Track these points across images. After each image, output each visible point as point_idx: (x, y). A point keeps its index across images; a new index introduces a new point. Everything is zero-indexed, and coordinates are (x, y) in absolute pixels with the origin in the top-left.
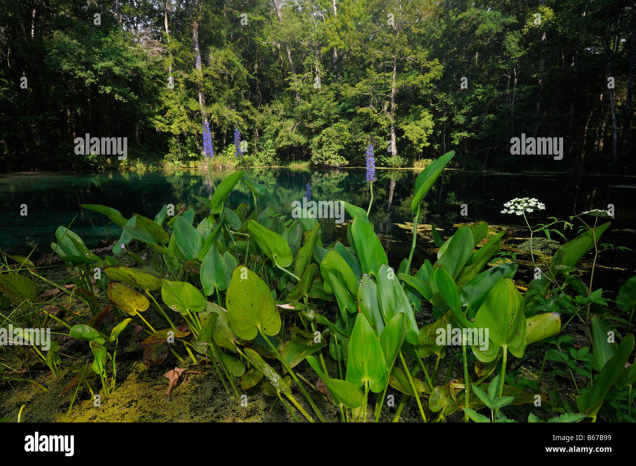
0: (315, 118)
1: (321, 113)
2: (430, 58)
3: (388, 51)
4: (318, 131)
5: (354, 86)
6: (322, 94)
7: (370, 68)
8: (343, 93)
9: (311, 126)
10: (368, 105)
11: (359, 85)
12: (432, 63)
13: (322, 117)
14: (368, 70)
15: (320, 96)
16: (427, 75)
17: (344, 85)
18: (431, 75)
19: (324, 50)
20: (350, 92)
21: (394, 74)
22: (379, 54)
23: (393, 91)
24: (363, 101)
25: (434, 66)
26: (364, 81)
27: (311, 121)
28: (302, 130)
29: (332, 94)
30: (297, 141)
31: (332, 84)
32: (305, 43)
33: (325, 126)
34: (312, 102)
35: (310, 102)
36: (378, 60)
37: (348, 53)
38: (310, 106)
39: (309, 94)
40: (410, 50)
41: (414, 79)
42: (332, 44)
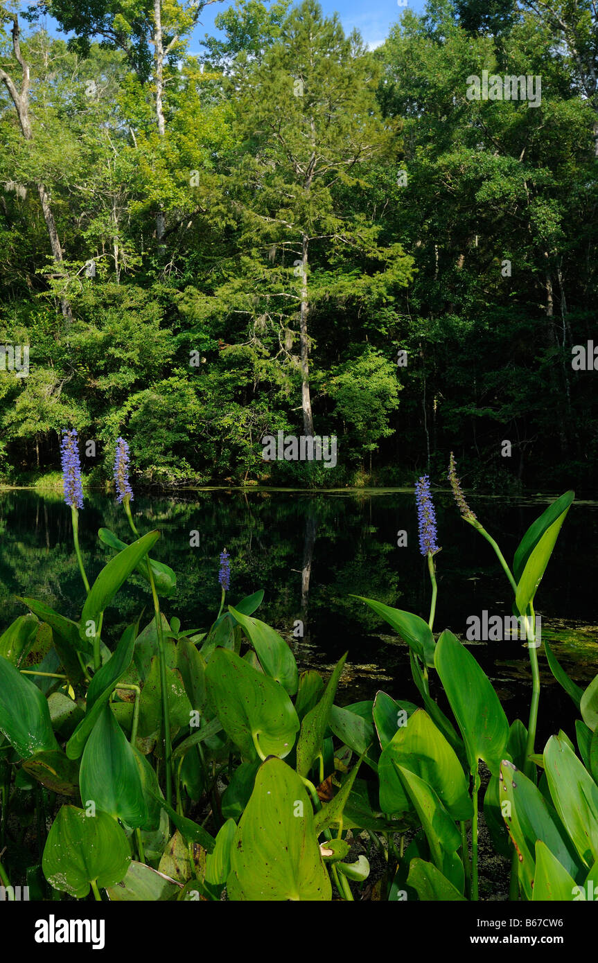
0: (114, 365)
1: (129, 355)
2: (383, 241)
3: (287, 221)
4: (120, 396)
5: (210, 292)
6: (131, 309)
7: (249, 254)
8: (183, 308)
9: (102, 384)
10: (245, 339)
11: (222, 291)
12: (388, 252)
13: (131, 364)
14: (246, 259)
15: (127, 314)
16: (378, 275)
17: (187, 290)
18: (389, 276)
19: (136, 206)
20: (201, 306)
21: (301, 270)
22: (269, 225)
23: (304, 307)
24: (235, 327)
25: (392, 258)
26: (237, 283)
27: (105, 373)
28: (75, 391)
29: (155, 308)
30: (64, 422)
31: (155, 286)
32: (87, 190)
33: (139, 386)
34: (107, 327)
35: (99, 325)
36: (266, 237)
37: (193, 217)
38: (100, 335)
39: (96, 307)
40: (340, 222)
41: (349, 285)
42: (155, 195)
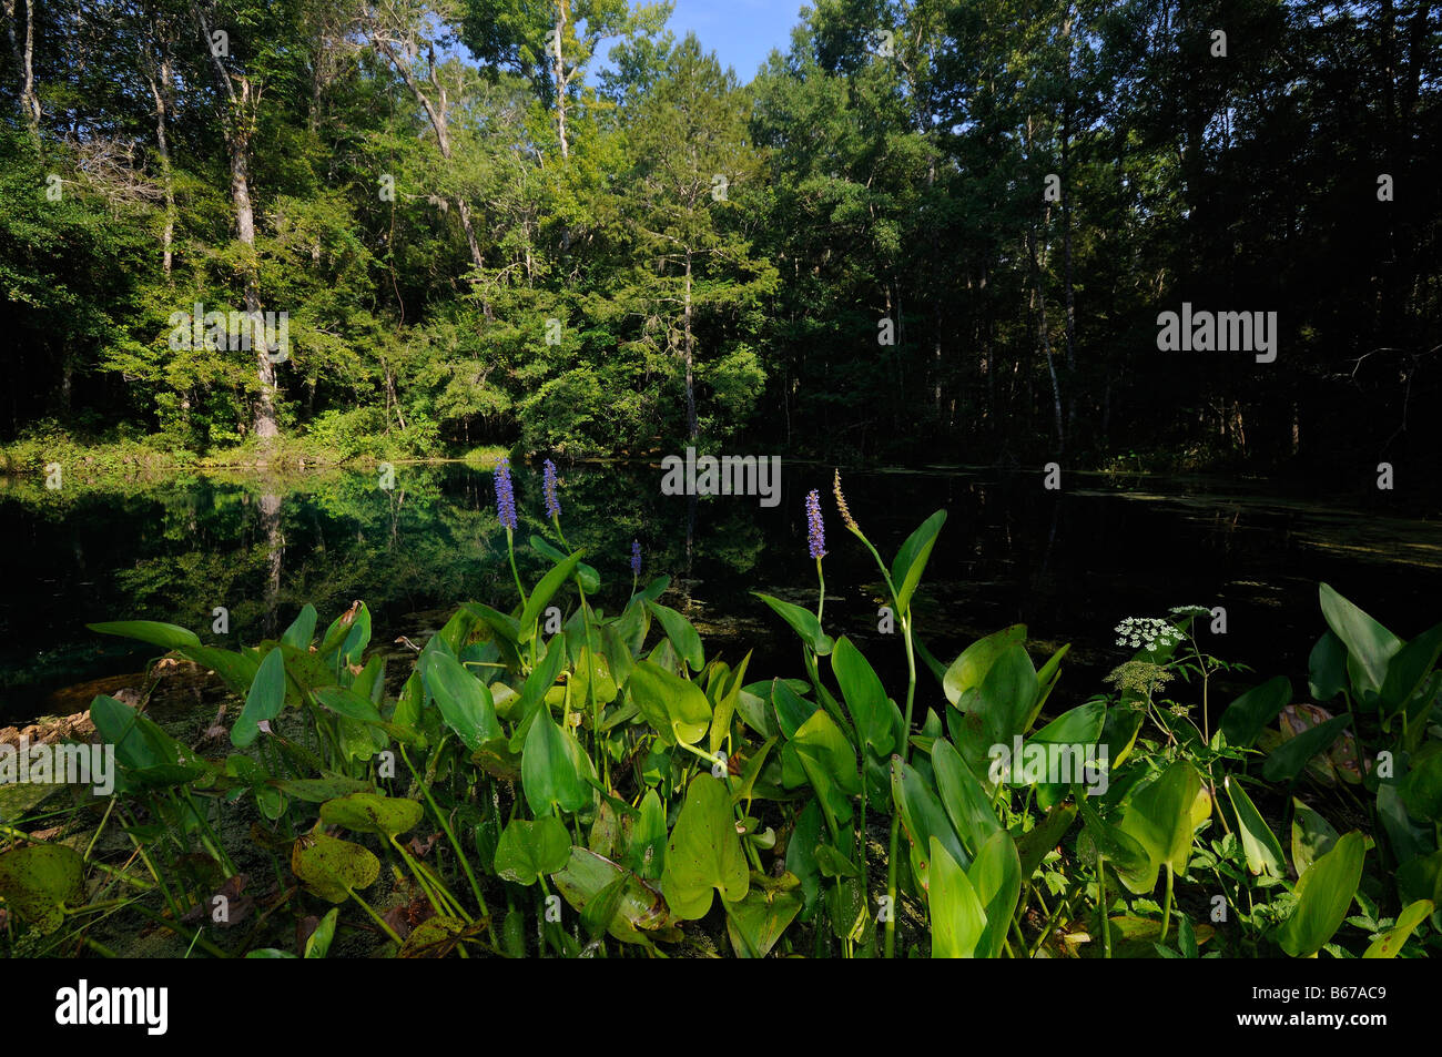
0: (530, 358)
1: (542, 350)
2: (754, 254)
3: (673, 236)
4: (536, 384)
5: (608, 297)
6: (542, 310)
7: (642, 265)
8: (587, 310)
9: (520, 374)
10: (639, 337)
11: (620, 296)
12: (757, 264)
13: (544, 358)
14: (639, 269)
15: (539, 315)
16: (749, 284)
17: (590, 295)
18: (758, 285)
19: (546, 220)
20: (603, 310)
21: (688, 279)
22: (658, 239)
23: (688, 310)
24: (629, 327)
25: (760, 270)
26: (632, 289)
27: (522, 364)
28: (497, 379)
29: (563, 309)
30: (489, 405)
31: (563, 291)
32: (502, 205)
33: (551, 375)
34: (522, 326)
35: (516, 324)
36: (657, 251)
37: (595, 232)
38: (517, 333)
39: (513, 308)
40: (718, 239)
41: (726, 293)
42: (561, 212)
